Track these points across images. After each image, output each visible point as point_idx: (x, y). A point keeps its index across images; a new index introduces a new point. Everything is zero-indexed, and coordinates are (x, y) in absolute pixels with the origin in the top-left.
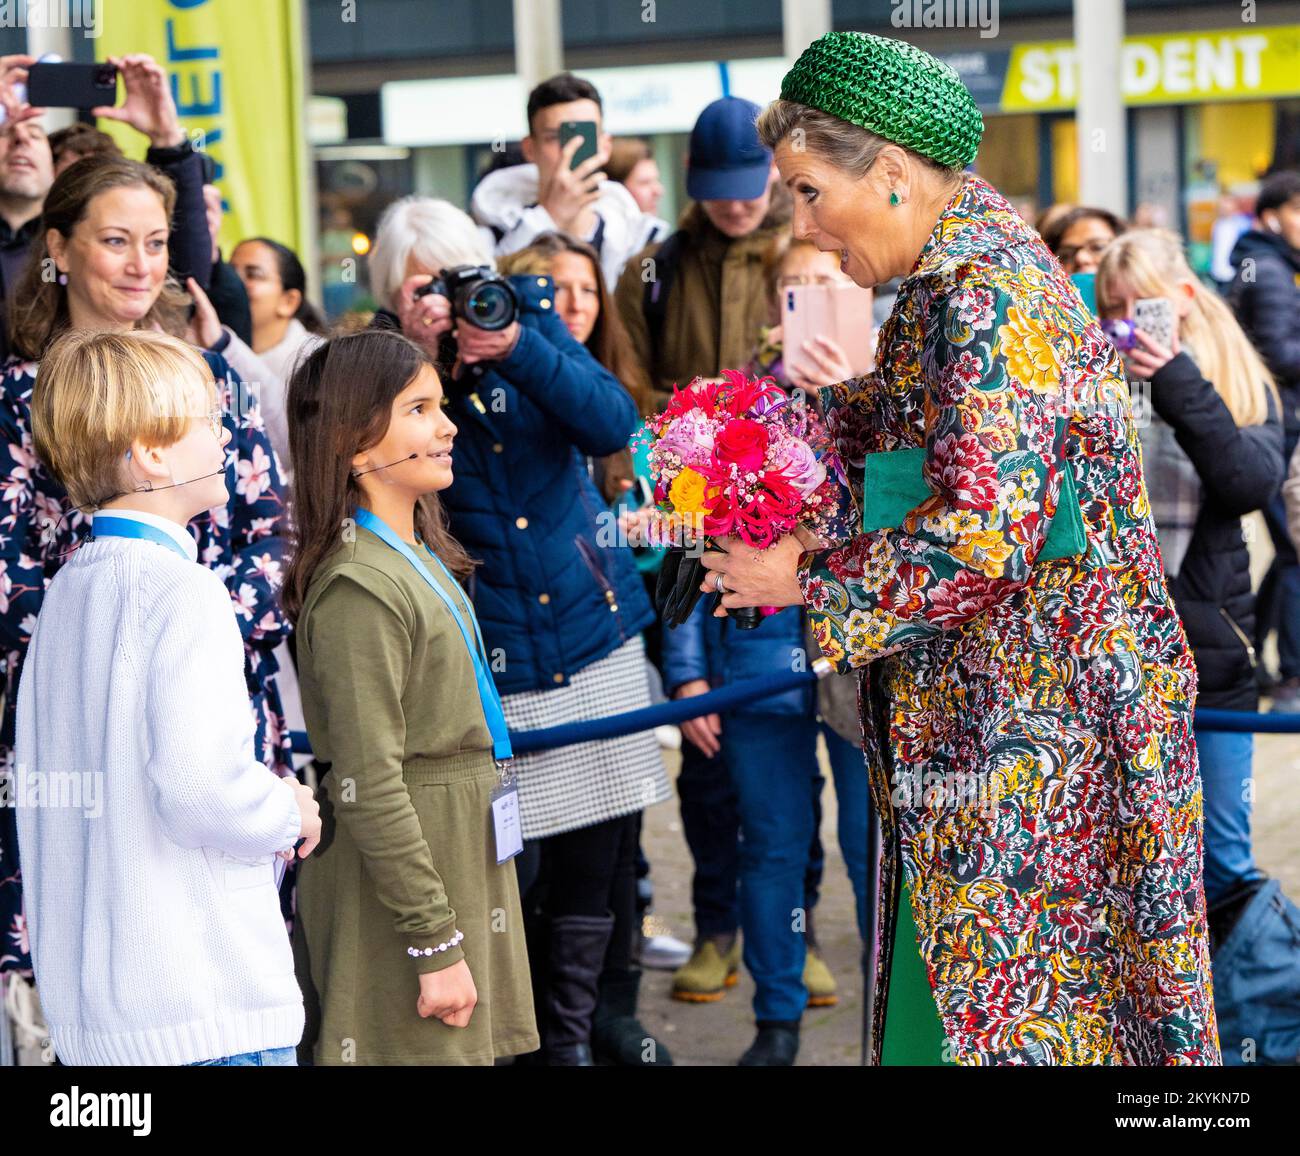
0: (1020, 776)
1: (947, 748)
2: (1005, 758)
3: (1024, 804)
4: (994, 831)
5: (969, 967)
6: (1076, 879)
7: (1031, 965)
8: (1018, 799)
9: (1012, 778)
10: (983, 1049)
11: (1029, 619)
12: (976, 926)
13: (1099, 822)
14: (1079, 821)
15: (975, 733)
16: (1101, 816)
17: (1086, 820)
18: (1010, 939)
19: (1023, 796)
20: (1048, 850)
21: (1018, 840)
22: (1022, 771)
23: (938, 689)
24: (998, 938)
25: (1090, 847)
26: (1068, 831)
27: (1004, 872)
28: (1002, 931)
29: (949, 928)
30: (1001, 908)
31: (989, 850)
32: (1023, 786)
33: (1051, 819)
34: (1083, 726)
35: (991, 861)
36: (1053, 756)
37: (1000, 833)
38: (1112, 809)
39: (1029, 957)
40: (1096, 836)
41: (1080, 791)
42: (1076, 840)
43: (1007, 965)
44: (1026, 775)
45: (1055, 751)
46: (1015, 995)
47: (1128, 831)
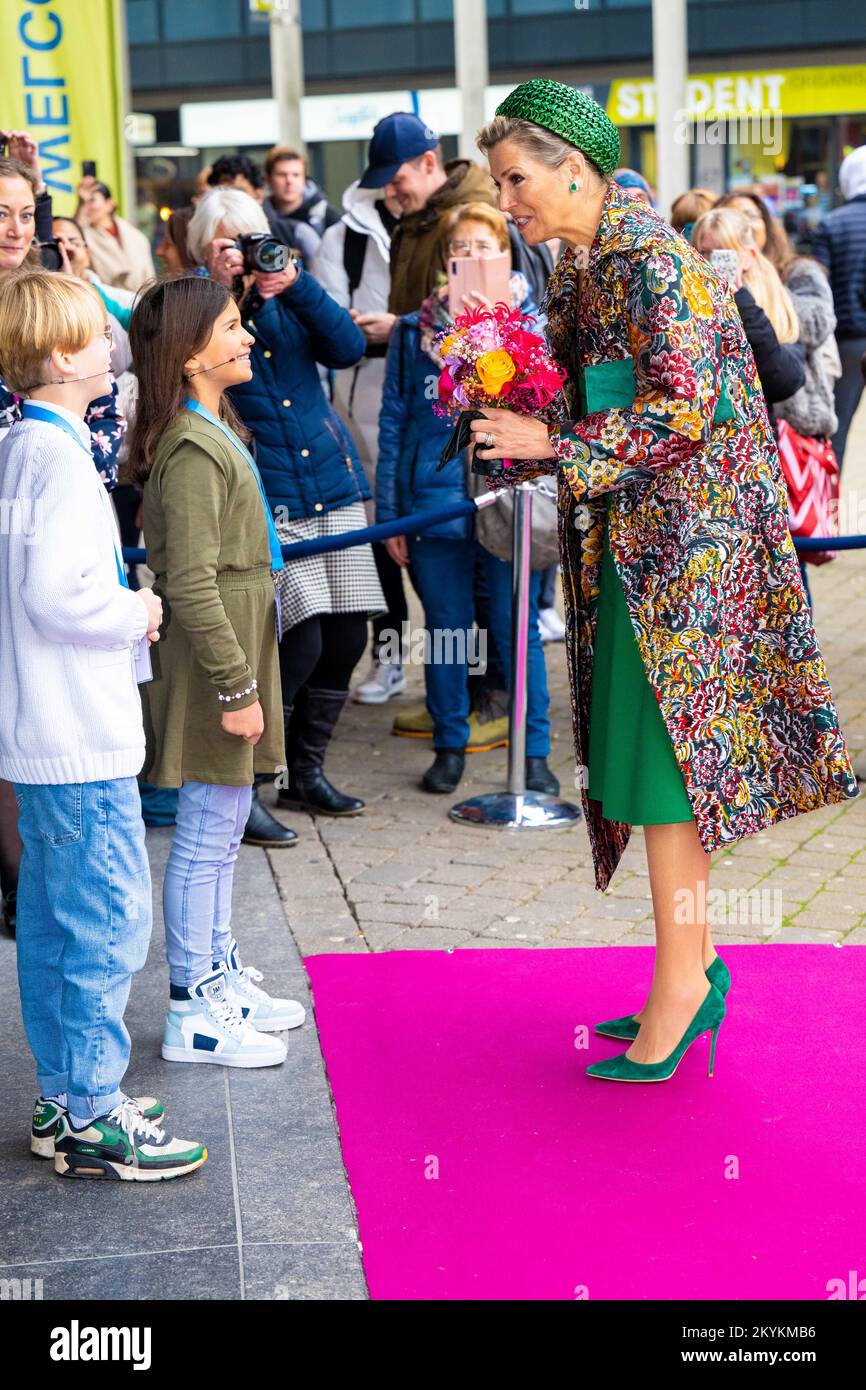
0: (708, 562)
1: (654, 549)
2: (698, 551)
3: (712, 579)
4: (694, 598)
5: (683, 687)
6: (736, 627)
7: (717, 684)
8: (708, 576)
9: (703, 563)
10: (690, 740)
11: (703, 462)
12: (686, 659)
13: (750, 590)
14: (738, 590)
15: (675, 537)
16: (752, 586)
17: (742, 588)
18: (706, 667)
19: (711, 574)
20: (723, 608)
21: (709, 604)
22: (709, 559)
23: (640, 513)
24: (699, 667)
25: (744, 606)
26: (732, 595)
27: (702, 623)
28: (701, 662)
29: (668, 662)
30: (700, 648)
31: (692, 610)
32: (710, 568)
33: (725, 589)
34: (742, 528)
35: (694, 617)
36: (726, 549)
37: (698, 598)
38: (761, 581)
39: (716, 679)
40: (749, 598)
41: (738, 570)
42: (736, 601)
43: (704, 684)
44: (711, 561)
45: (727, 545)
46: (708, 704)
47: (776, 595)
